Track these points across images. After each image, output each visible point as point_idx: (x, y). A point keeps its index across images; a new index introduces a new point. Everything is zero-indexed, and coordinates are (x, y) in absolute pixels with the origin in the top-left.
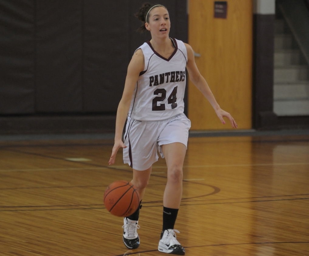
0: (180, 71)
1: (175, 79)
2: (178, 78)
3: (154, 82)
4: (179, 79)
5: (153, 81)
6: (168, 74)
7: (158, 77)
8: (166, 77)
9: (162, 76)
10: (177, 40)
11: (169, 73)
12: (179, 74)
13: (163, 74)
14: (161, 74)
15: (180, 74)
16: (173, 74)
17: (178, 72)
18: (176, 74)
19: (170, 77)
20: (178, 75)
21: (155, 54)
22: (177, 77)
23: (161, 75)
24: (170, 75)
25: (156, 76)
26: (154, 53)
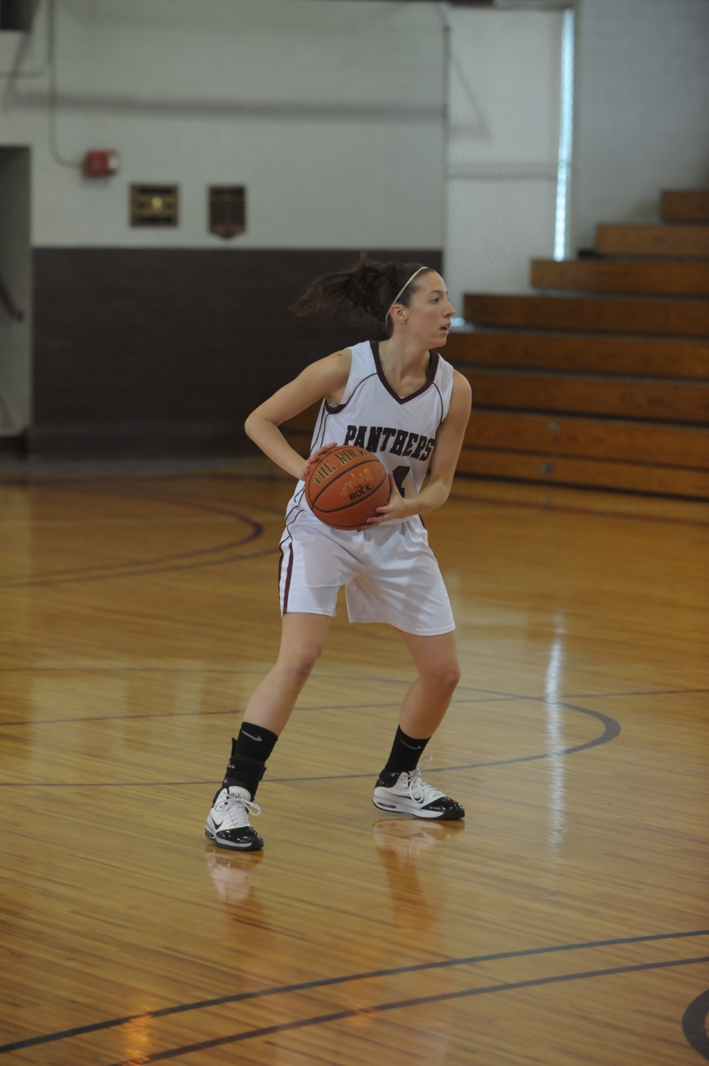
0: (421, 436)
1: (403, 451)
2: (410, 449)
3: (354, 440)
4: (411, 451)
5: (351, 438)
6: (389, 432)
7: (365, 431)
8: (382, 437)
9: (376, 432)
10: (441, 359)
11: (395, 430)
12: (415, 441)
13: (380, 429)
14: (375, 428)
15: (418, 441)
16: (401, 437)
17: (414, 436)
18: (407, 439)
19: (392, 440)
20: (413, 443)
21: (377, 376)
22: (410, 445)
23: (373, 429)
24: (393, 435)
25: (363, 429)
26: (376, 372)
